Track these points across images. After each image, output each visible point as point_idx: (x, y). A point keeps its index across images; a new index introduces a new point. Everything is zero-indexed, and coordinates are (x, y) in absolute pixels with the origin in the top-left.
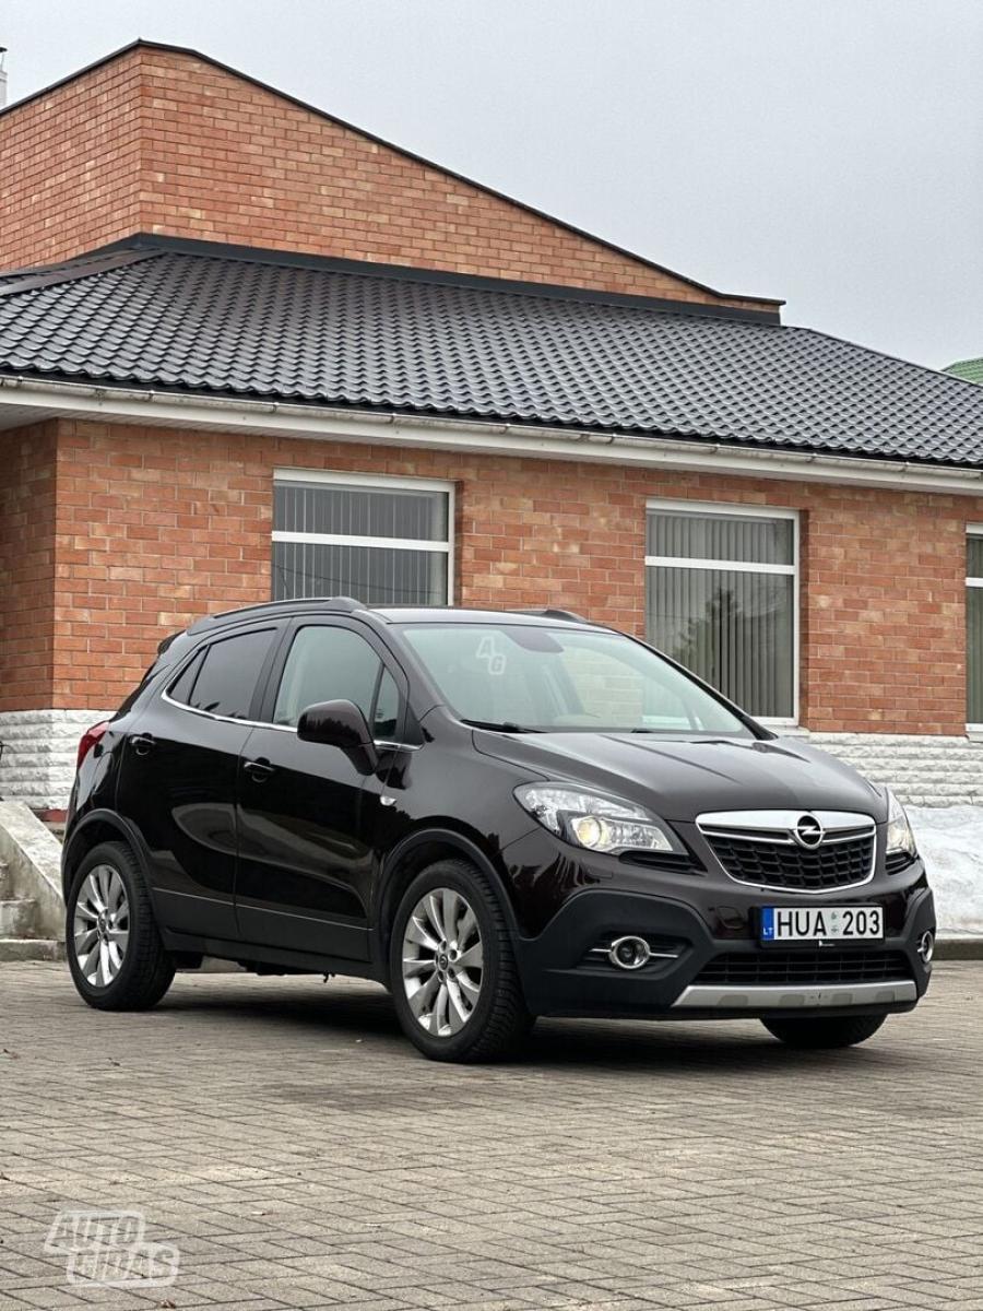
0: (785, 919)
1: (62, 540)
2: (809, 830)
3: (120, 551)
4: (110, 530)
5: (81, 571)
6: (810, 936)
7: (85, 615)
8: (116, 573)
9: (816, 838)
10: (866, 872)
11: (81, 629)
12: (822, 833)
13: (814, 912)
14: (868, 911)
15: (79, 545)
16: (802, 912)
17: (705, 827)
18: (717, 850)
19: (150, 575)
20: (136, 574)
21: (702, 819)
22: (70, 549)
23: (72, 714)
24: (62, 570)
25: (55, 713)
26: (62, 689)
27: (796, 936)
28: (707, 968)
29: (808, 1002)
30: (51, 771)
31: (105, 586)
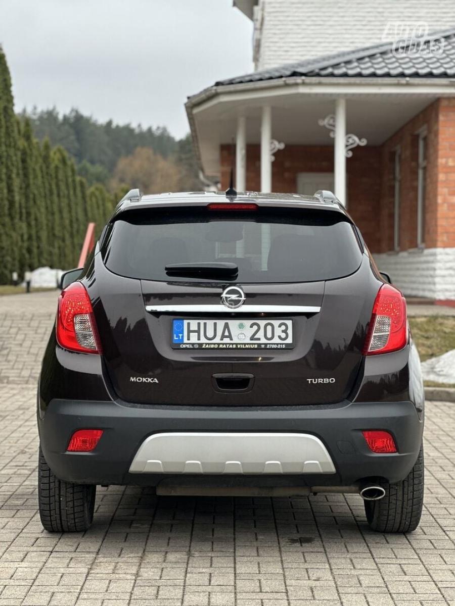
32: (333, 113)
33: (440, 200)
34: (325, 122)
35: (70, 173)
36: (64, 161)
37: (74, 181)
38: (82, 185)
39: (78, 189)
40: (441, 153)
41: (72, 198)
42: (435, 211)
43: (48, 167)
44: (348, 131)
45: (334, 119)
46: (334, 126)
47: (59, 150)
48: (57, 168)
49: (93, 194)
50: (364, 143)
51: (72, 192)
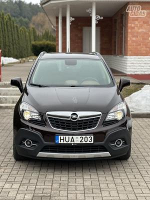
0: (62, 138)
1: (129, 25)
2: (74, 116)
3: (141, 26)
4: (139, 22)
5: (133, 30)
6: (70, 142)
7: (134, 39)
8: (140, 30)
9: (77, 118)
10: (94, 126)
11: (133, 41)
12: (78, 117)
13: (71, 137)
14: (88, 137)
15: (133, 26)
16: (67, 137)
17: (48, 115)
18: (50, 121)
19: (147, 30)
20: (144, 31)
21: (48, 113)
22: (131, 27)
23: (131, 57)
24: (129, 31)
25: (128, 57)
26: (129, 52)
27: (65, 142)
28: (44, 148)
29: (71, 157)
30: (128, 67)
31: (138, 33)
32: (91, 7)
33: (129, 39)
34: (88, 11)
35: (12, 23)
36: (10, 19)
37: (14, 26)
38: (17, 27)
39: (15, 29)
40: (129, 22)
41: (13, 32)
42: (127, 43)
43: (4, 21)
44: (97, 14)
45: (91, 9)
46: (91, 12)
47: (8, 15)
48: (7, 21)
49: (21, 30)
50: (102, 18)
51: (13, 30)
